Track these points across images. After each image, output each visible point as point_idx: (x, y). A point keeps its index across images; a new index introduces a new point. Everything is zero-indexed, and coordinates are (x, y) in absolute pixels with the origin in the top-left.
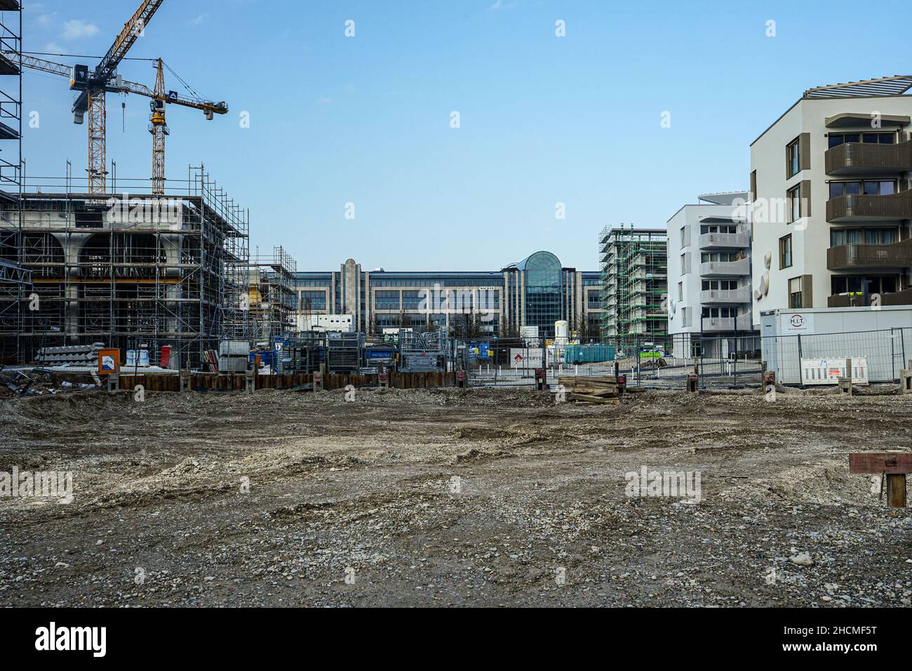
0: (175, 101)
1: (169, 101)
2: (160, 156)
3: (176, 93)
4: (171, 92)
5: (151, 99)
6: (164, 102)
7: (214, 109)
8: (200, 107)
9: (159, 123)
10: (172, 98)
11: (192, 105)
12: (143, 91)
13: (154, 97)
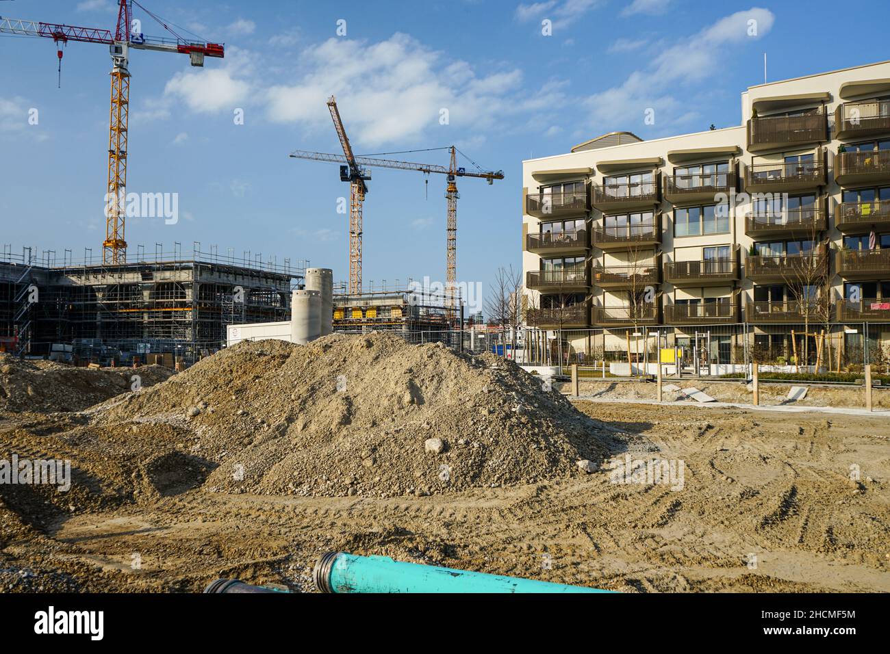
0: (464, 174)
1: (460, 175)
2: (453, 214)
3: (464, 169)
4: (460, 169)
5: (447, 175)
6: (455, 176)
7: (492, 177)
8: (483, 176)
9: (453, 192)
10: (461, 173)
11: (477, 176)
12: (441, 170)
13: (449, 173)
